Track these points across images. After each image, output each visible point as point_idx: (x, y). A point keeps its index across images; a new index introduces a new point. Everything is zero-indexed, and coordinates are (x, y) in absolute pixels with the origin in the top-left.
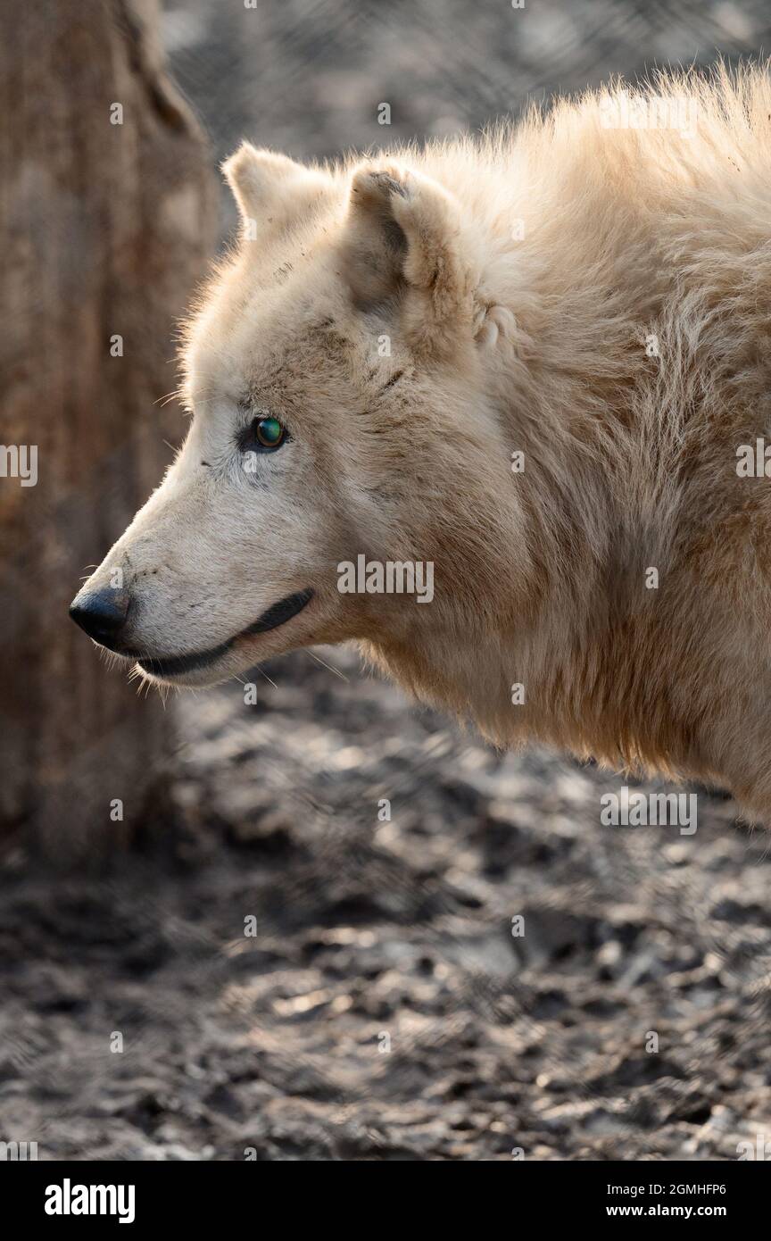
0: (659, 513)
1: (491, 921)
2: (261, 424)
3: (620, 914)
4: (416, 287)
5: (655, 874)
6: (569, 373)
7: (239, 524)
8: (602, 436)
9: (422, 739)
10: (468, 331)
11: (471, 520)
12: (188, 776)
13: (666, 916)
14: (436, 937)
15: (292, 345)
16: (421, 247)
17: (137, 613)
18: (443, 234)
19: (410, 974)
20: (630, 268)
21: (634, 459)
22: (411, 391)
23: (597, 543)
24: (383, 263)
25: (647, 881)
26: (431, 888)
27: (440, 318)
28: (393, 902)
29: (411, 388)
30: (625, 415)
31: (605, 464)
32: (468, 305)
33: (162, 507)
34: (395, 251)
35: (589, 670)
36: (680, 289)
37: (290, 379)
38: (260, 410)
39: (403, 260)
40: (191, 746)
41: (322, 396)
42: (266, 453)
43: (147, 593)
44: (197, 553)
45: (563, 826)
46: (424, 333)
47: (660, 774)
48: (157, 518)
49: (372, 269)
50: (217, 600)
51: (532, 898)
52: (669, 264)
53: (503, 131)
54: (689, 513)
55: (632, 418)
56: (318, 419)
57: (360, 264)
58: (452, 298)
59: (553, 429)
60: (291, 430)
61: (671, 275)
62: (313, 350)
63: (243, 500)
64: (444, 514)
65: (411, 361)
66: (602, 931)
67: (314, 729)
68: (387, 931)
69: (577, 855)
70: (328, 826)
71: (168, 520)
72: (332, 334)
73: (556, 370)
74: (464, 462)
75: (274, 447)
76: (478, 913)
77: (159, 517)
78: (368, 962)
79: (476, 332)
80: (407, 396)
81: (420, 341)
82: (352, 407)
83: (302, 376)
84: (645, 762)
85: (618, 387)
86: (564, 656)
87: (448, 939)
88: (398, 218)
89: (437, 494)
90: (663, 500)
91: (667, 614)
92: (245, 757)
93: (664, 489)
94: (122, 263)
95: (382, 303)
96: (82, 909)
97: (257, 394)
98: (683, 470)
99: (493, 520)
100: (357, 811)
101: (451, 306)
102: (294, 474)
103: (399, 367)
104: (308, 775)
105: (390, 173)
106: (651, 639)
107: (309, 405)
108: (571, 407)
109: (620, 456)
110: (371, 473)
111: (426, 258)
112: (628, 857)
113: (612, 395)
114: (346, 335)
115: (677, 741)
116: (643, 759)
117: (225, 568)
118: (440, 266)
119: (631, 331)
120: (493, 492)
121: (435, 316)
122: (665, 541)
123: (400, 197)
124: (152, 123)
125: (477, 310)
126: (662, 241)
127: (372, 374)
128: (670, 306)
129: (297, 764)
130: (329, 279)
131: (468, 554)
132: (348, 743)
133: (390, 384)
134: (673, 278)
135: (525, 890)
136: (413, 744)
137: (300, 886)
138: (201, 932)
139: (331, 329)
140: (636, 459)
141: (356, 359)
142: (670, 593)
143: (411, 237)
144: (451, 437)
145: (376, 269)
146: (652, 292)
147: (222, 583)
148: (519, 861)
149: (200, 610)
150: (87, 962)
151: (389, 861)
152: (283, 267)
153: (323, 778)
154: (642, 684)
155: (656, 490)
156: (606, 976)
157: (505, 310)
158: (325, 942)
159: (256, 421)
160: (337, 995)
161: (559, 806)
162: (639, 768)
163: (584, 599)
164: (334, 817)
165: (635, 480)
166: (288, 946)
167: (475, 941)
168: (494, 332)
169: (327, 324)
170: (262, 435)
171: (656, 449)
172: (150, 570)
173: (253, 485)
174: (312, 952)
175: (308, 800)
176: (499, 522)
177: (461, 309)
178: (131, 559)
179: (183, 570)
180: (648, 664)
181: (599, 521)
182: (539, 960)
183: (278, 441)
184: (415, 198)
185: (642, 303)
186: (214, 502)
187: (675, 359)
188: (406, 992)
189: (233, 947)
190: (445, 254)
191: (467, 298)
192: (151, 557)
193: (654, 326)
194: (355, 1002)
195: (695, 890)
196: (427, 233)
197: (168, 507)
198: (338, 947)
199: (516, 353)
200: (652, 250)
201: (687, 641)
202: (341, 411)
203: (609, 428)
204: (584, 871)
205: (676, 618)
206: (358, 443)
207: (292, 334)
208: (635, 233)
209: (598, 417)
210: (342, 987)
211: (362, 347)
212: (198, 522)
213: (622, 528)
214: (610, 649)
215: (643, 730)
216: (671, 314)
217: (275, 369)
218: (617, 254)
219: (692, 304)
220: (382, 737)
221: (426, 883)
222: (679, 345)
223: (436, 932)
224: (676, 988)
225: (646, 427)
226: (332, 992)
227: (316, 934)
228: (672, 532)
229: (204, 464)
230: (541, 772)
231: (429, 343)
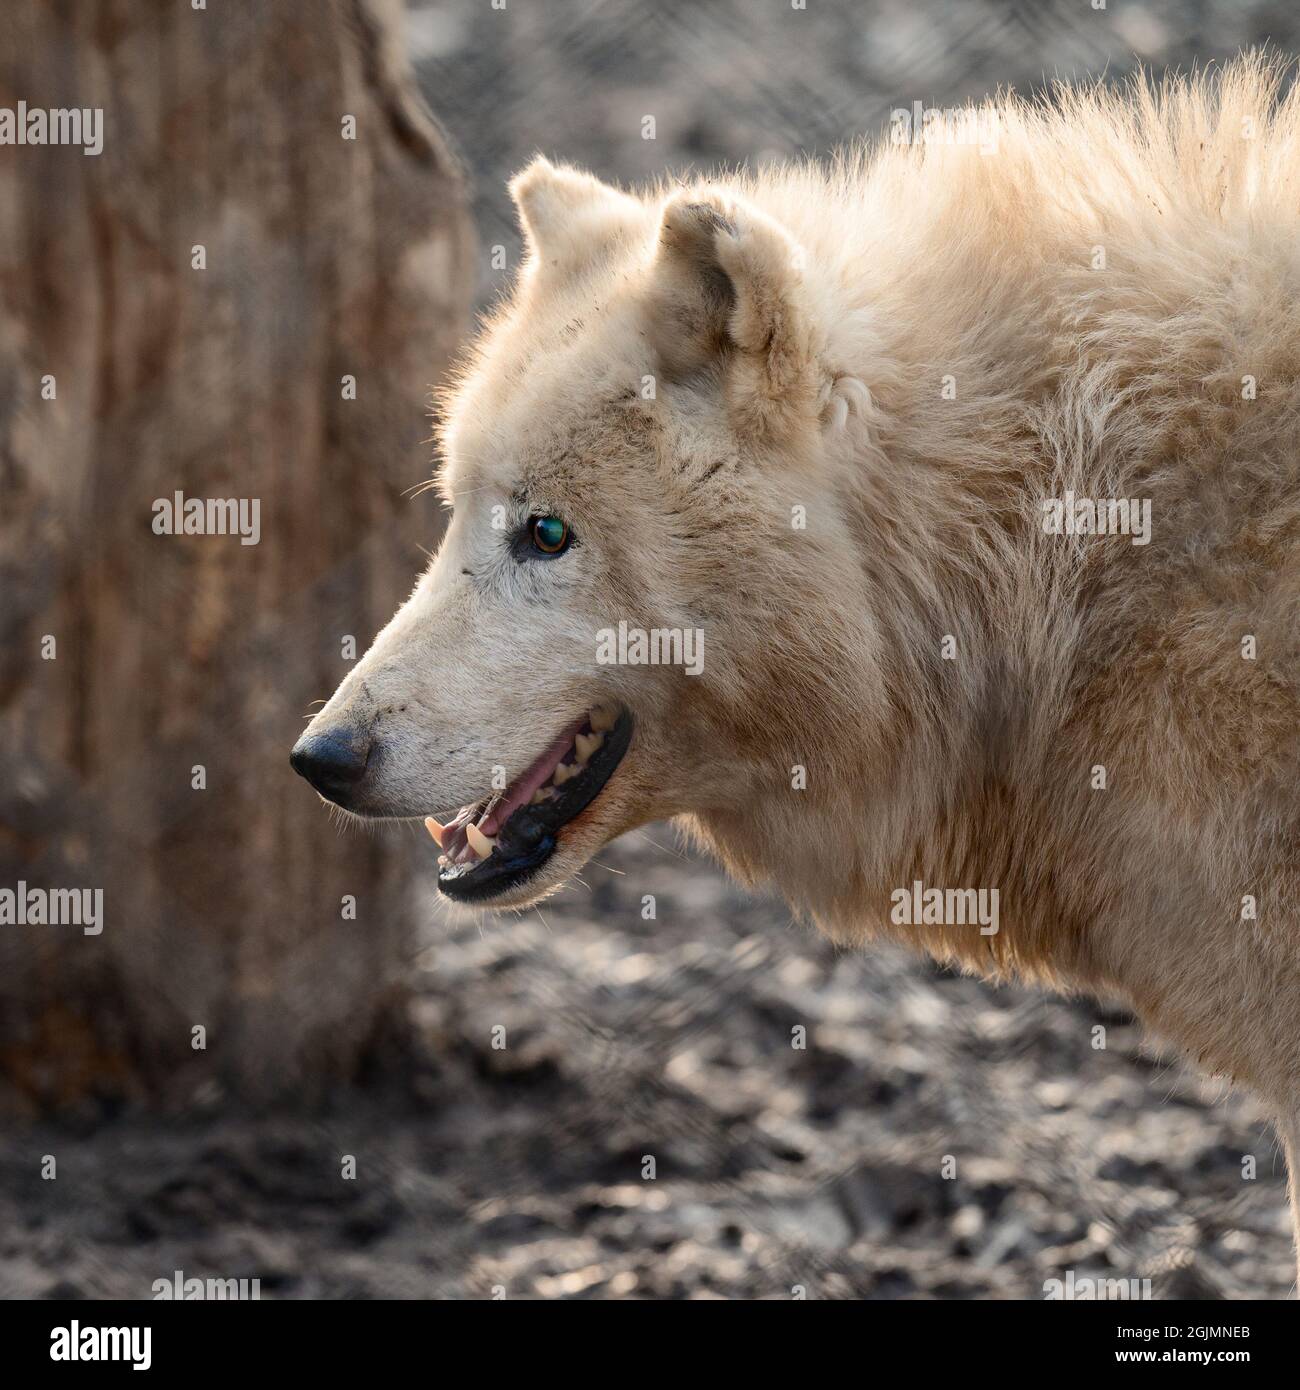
0: (1051, 650)
1: (815, 1178)
2: (539, 524)
3: (982, 1171)
4: (745, 351)
5: (1025, 1120)
6: (937, 465)
7: (510, 648)
8: (979, 546)
9: (731, 945)
10: (812, 409)
11: (812, 647)
12: (431, 989)
13: (1041, 1175)
14: (745, 1200)
15: (580, 423)
16: (753, 299)
17: (381, 760)
18: (781, 282)
19: (711, 1245)
20: (1019, 333)
21: (1021, 576)
22: (732, 485)
23: (971, 681)
24: (701, 320)
25: (1015, 1130)
26: (739, 1136)
27: (777, 390)
28: (691, 1152)
29: (733, 482)
30: (1010, 518)
31: (983, 582)
32: (813, 376)
33: (411, 628)
34: (718, 305)
35: (956, 848)
36: (1082, 361)
37: (577, 468)
38: (537, 505)
39: (728, 316)
40: (434, 949)
41: (619, 490)
42: (545, 559)
43: (393, 735)
44: (456, 686)
45: (910, 1059)
46: (756, 410)
47: (1039, 984)
48: (407, 639)
49: (687, 329)
50: (483, 744)
51: (868, 1149)
52: (1069, 328)
53: (859, 155)
54: (1088, 652)
55: (1020, 526)
56: (612, 519)
57: (672, 323)
58: (792, 365)
59: (915, 532)
60: (578, 531)
61: (1072, 342)
62: (607, 431)
63: (516, 620)
64: (777, 639)
65: (735, 449)
66: (958, 1194)
67: (592, 930)
68: (681, 1190)
69: (926, 1095)
70: (606, 1057)
71: (419, 643)
72: (633, 411)
73: (919, 460)
74: (801, 570)
75: (557, 552)
76: (799, 1168)
77: (407, 640)
78: (658, 1229)
79: (819, 411)
80: (728, 491)
81: (750, 421)
82: (658, 504)
83: (593, 465)
84: (1022, 965)
85: (1001, 484)
86: (927, 825)
87: (760, 1201)
88: (723, 261)
89: (767, 613)
90: (1056, 632)
91: (1059, 779)
92: (504, 965)
93: (1058, 617)
94: (351, 331)
95: (698, 373)
96: (292, 1158)
97: (534, 484)
98: (1082, 594)
99: (841, 646)
100: (643, 1037)
101: (791, 374)
102: (583, 586)
103: (718, 458)
104: (582, 990)
105: (713, 204)
106: (1037, 811)
107: (603, 502)
108: (939, 507)
109: (1001, 571)
110: (681, 588)
111: (760, 313)
112: (992, 1099)
113: (993, 494)
114: (652, 414)
115: (1064, 943)
116: (1019, 963)
117: (493, 703)
118: (778, 322)
119: (1020, 413)
120: (840, 610)
121: (770, 388)
122: (1058, 685)
123: (728, 235)
124: (391, 153)
125: (822, 381)
126: (1060, 299)
127: (684, 465)
128: (1069, 384)
129: (569, 975)
130: (631, 340)
131: (807, 694)
132: (636, 949)
133: (708, 476)
134: (1073, 347)
135: (860, 1141)
136: (719, 951)
137: (570, 1130)
138: (444, 1189)
139: (631, 404)
140: (1022, 575)
141: (663, 448)
142: (1064, 752)
143: (740, 286)
144: (787, 540)
145: (692, 328)
146: (1046, 363)
147: (489, 722)
148: (854, 1102)
149: (461, 757)
150: (297, 1226)
151: (686, 1100)
152: (572, 324)
153: (604, 994)
154: (1021, 870)
155: (1048, 618)
156: (963, 1251)
157: (858, 383)
158: (603, 1204)
159: (533, 519)
160: (618, 1272)
161: (906, 1033)
162: (1014, 972)
163: (956, 752)
164: (615, 1044)
165: (1021, 603)
166: (553, 1207)
167: (795, 1204)
168: (844, 408)
169: (626, 397)
170: (540, 537)
171: (1050, 565)
172: (396, 706)
173: (530, 600)
174: (586, 1216)
175: (582, 1022)
176: (849, 649)
177: (804, 378)
178: (371, 692)
179: (442, 705)
180: (1031, 843)
181: (974, 655)
182: (877, 1229)
183: (560, 546)
184: (745, 237)
185: (1032, 378)
186: (477, 620)
187: (1075, 451)
188: (705, 1269)
189: (484, 1207)
190: (784, 308)
191: (810, 365)
192: (397, 690)
193: (1050, 408)
194: (640, 1281)
195: (1077, 1143)
196: (761, 281)
197: (419, 625)
198: (619, 1211)
199: (870, 435)
200: (1048, 311)
201: (1082, 815)
202: (643, 511)
203: (989, 536)
204: (934, 1117)
205: (1071, 784)
206: (664, 550)
207: (581, 410)
208: (1028, 287)
209: (974, 521)
210: (624, 1261)
211: (671, 431)
212: (457, 646)
213: (1003, 664)
214: (983, 824)
215: (1020, 925)
216: (1069, 393)
217: (557, 454)
218: (1003, 315)
219: (1097, 382)
220: (680, 941)
221: (732, 1131)
222: (1080, 433)
223: (745, 1194)
224: (1051, 1266)
225: (1036, 536)
226: (610, 1267)
227: (591, 1193)
228: (1068, 673)
229: (465, 572)
230: (883, 988)
231: (761, 423)
